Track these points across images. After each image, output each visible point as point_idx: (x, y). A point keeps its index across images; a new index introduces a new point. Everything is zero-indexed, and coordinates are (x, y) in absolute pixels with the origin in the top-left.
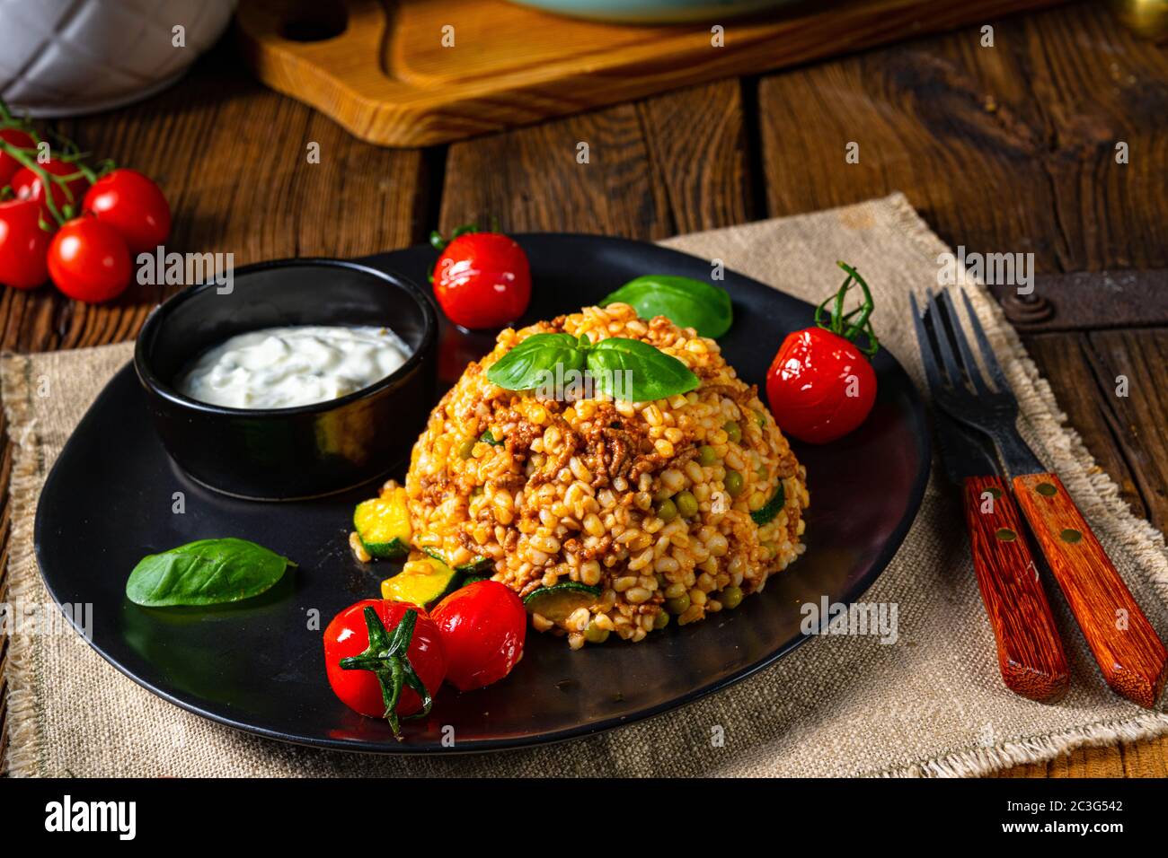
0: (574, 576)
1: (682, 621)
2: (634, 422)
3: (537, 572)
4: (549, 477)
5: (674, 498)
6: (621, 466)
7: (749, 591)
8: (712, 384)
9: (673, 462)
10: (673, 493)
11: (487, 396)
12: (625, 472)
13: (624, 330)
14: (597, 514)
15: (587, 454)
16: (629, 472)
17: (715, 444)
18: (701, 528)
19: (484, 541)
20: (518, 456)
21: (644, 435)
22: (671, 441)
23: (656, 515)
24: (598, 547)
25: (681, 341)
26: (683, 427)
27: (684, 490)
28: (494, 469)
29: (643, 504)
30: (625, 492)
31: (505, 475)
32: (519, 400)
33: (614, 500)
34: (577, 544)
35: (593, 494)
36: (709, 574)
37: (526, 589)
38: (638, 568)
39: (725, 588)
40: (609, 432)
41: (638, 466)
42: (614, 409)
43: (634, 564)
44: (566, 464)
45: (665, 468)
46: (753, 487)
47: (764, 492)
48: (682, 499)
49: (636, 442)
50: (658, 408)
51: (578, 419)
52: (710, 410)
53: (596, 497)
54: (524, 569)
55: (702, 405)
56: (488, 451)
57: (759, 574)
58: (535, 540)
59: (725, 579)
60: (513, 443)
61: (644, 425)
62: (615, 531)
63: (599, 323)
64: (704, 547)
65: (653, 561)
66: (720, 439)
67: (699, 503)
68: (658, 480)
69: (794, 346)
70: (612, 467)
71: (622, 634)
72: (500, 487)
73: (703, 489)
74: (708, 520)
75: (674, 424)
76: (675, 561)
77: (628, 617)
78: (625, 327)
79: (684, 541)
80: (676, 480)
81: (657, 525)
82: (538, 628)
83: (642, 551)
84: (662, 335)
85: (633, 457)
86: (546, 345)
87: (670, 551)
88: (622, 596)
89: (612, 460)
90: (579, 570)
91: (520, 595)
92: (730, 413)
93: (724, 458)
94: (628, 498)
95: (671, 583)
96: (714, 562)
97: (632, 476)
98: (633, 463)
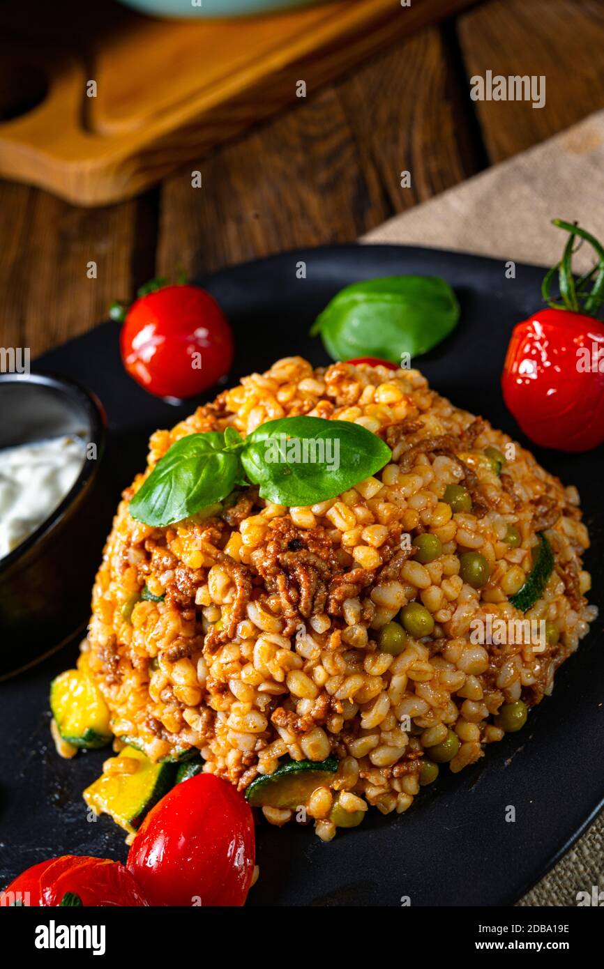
0: (296, 755)
1: (456, 768)
2: (318, 533)
3: (248, 758)
4: (226, 637)
5: (399, 619)
6: (313, 600)
7: (533, 701)
8: (416, 440)
9: (383, 573)
10: (396, 613)
11: (135, 538)
12: (322, 606)
13: (297, 395)
14: (301, 669)
15: (268, 594)
16: (327, 605)
17: (436, 527)
18: (445, 646)
19: (178, 729)
20: (185, 614)
21: (337, 545)
22: (372, 546)
23: (380, 650)
24: (313, 713)
25: (369, 390)
26: (385, 520)
27: (409, 602)
28: (162, 637)
29: (357, 640)
30: (330, 631)
31: (176, 642)
32: (175, 535)
33: (317, 648)
34: (286, 714)
35: (288, 645)
36: (473, 701)
37: (243, 781)
38: (375, 725)
39: (500, 709)
40: (286, 558)
41: (336, 595)
42: (289, 523)
43: (368, 721)
44: (243, 615)
45: (375, 583)
46: (503, 564)
47: (521, 565)
48: (408, 617)
49: (327, 560)
50: (346, 505)
51: (247, 548)
52: (417, 481)
53: (293, 649)
54: (232, 756)
55: (406, 478)
56: (149, 615)
57: (541, 677)
58: (234, 719)
59: (498, 697)
60: (174, 599)
61: (333, 532)
62: (330, 687)
63: (264, 394)
64: (457, 669)
65: (392, 708)
66: (441, 518)
67: (433, 613)
68: (369, 604)
69: (524, 343)
70: (302, 604)
71: (380, 806)
72: (174, 659)
73: (435, 594)
74: (451, 632)
75: (373, 521)
76: (422, 701)
77: (383, 786)
78: (298, 391)
79: (426, 672)
80: (393, 595)
81: (384, 662)
82: (272, 823)
83: (374, 701)
84: (344, 388)
85: (328, 581)
86: (186, 457)
87: (411, 688)
88: (366, 761)
89: (300, 595)
90: (299, 747)
91: (239, 789)
92: (448, 475)
93: (454, 540)
94: (334, 639)
95: (426, 729)
96: (475, 684)
97: (332, 610)
98: (329, 591)
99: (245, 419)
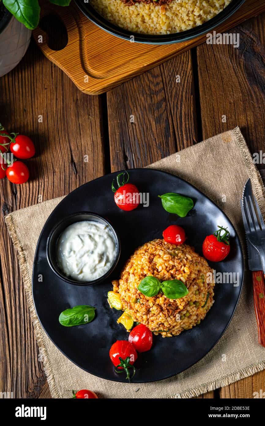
2: (174, 303)
3: (154, 328)
6: (171, 314)
9: (184, 309)
10: (184, 314)
13: (169, 264)
14: (167, 322)
15: (164, 312)
17: (193, 299)
18: (191, 317)
21: (176, 304)
22: (183, 305)
24: (167, 326)
25: (183, 267)
26: (185, 301)
27: (187, 313)
28: (142, 310)
34: (162, 326)
36: (193, 323)
37: (152, 330)
39: (196, 322)
40: (168, 308)
42: (169, 301)
44: (159, 313)
45: (182, 311)
46: (202, 302)
49: (175, 308)
50: (179, 299)
51: (161, 303)
53: (166, 319)
55: (189, 292)
57: (204, 316)
62: (171, 324)
64: (192, 320)
66: (194, 297)
70: (169, 314)
71: (174, 335)
73: (191, 311)
75: (183, 301)
82: (155, 335)
85: (174, 311)
90: (163, 329)
97: (174, 315)
98: (174, 313)
99: (158, 267)
